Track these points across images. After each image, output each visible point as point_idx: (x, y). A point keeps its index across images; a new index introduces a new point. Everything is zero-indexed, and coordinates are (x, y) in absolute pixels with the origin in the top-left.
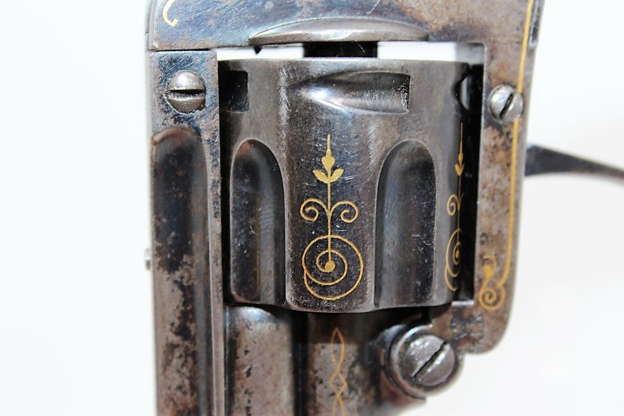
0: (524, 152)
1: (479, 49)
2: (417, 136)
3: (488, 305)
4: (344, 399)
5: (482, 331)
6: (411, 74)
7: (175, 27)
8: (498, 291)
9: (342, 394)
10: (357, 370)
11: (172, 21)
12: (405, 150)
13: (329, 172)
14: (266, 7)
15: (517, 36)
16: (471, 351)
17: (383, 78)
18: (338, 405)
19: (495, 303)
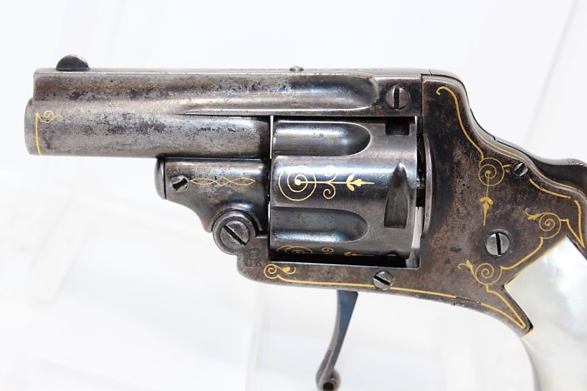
0: (355, 290)
1: (416, 266)
2: (370, 232)
3: (267, 269)
4: (213, 184)
5: (251, 266)
6: (406, 229)
7: (435, 93)
8: (275, 275)
9: (216, 184)
10: (230, 192)
11: (439, 91)
12: (362, 223)
13: (352, 183)
14: (445, 146)
15: (423, 287)
16: (239, 259)
17: (404, 213)
18: (209, 181)
19: (267, 273)
